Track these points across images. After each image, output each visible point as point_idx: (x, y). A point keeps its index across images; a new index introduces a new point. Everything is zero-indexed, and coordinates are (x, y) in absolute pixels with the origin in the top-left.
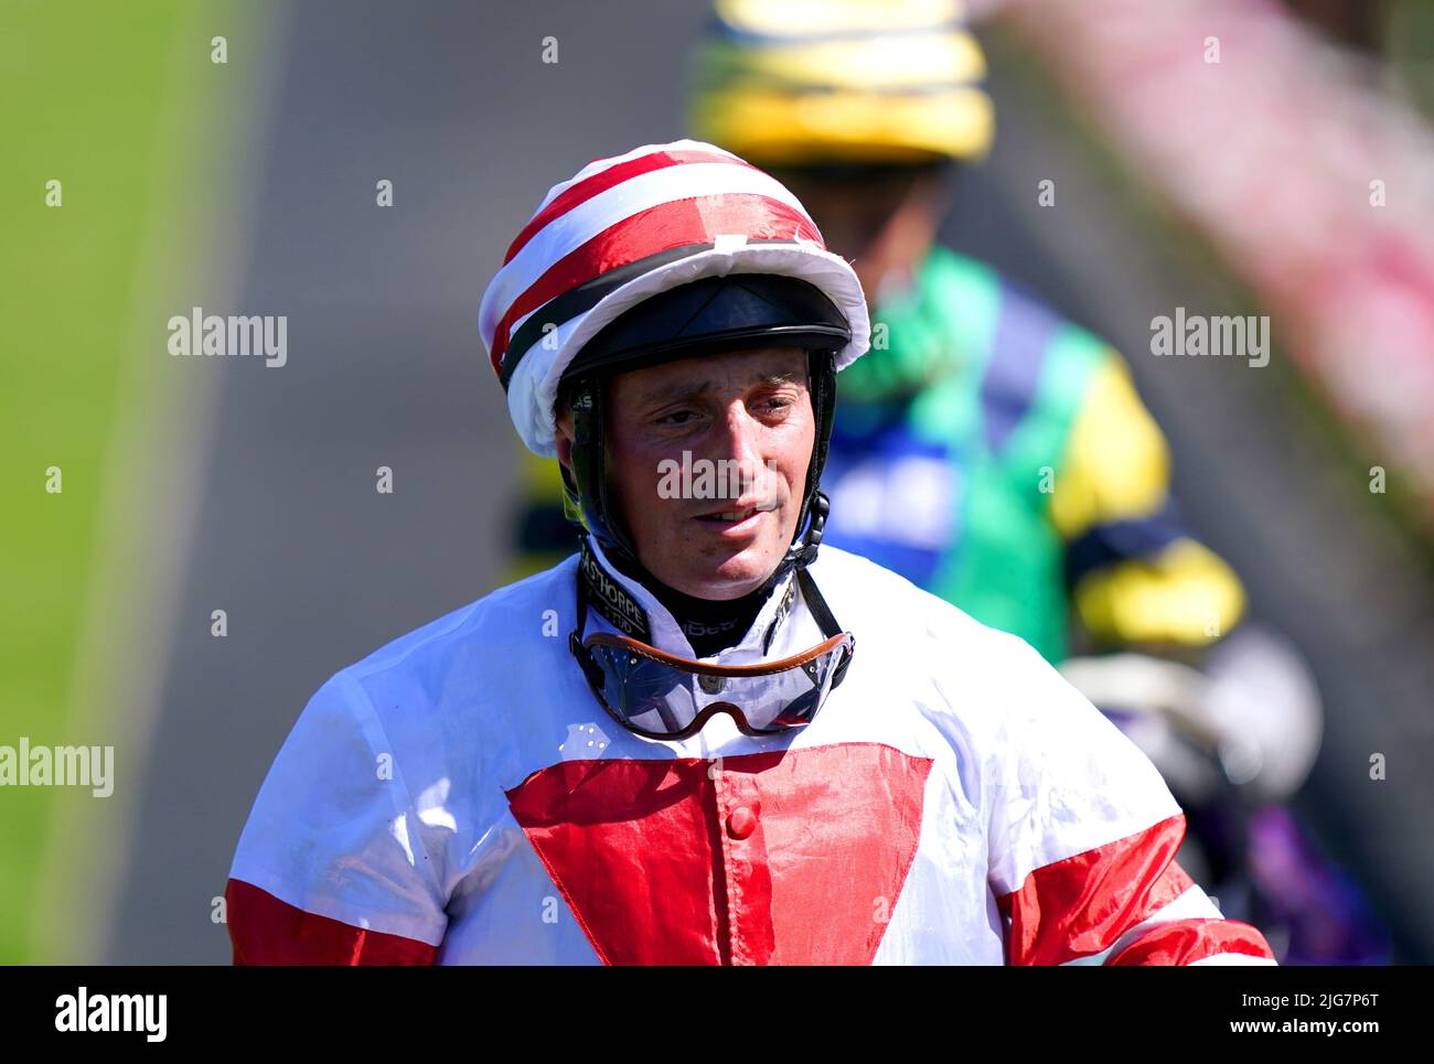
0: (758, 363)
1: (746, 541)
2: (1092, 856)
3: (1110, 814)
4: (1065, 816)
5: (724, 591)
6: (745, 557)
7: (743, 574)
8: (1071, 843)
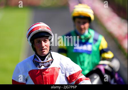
0: (44, 38)
1: (44, 52)
2: (73, 74)
3: (75, 71)
4: (71, 71)
5: (43, 55)
6: (44, 53)
7: (44, 54)
8: (72, 73)
